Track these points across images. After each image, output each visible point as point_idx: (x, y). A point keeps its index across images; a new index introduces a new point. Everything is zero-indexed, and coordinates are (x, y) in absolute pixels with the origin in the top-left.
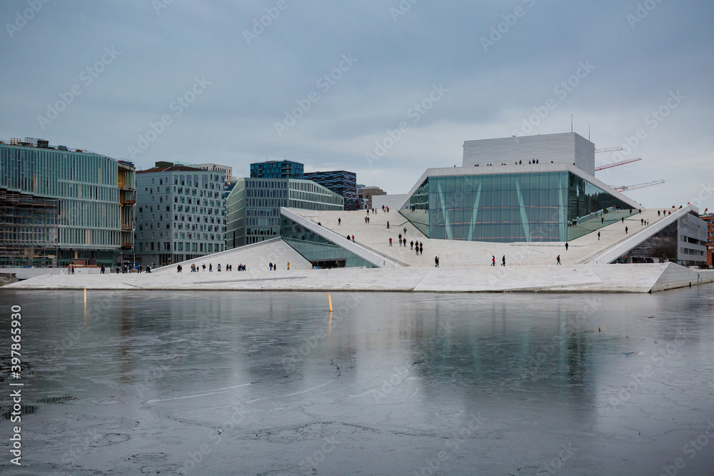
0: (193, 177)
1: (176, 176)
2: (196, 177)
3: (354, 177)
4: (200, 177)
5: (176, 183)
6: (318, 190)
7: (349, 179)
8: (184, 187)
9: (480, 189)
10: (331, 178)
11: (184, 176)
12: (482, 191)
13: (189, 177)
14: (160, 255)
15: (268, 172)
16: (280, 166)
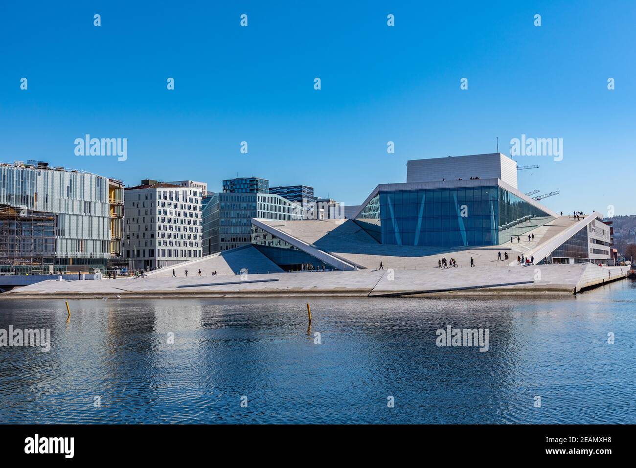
0: (174, 192)
1: (160, 192)
2: (177, 193)
3: (311, 191)
4: (181, 193)
5: (160, 198)
6: (282, 203)
7: (308, 193)
8: (166, 202)
9: (423, 202)
10: (292, 192)
11: (166, 192)
12: (425, 203)
13: (171, 193)
14: (145, 261)
15: (238, 187)
16: (248, 182)
